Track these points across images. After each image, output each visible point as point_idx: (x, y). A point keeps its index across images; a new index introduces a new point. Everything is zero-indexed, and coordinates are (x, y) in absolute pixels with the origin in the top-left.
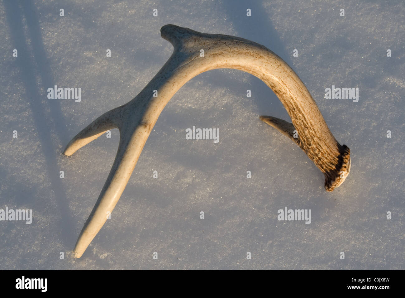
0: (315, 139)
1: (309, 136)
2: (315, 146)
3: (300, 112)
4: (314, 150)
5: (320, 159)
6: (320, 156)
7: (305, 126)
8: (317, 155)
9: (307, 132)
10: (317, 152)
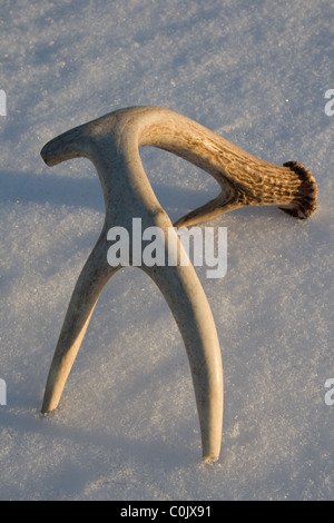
0: (260, 169)
1: (253, 171)
2: (266, 177)
3: (229, 152)
4: (268, 182)
5: (280, 186)
6: (278, 182)
7: (243, 164)
8: (275, 185)
9: (248, 168)
10: (272, 181)
